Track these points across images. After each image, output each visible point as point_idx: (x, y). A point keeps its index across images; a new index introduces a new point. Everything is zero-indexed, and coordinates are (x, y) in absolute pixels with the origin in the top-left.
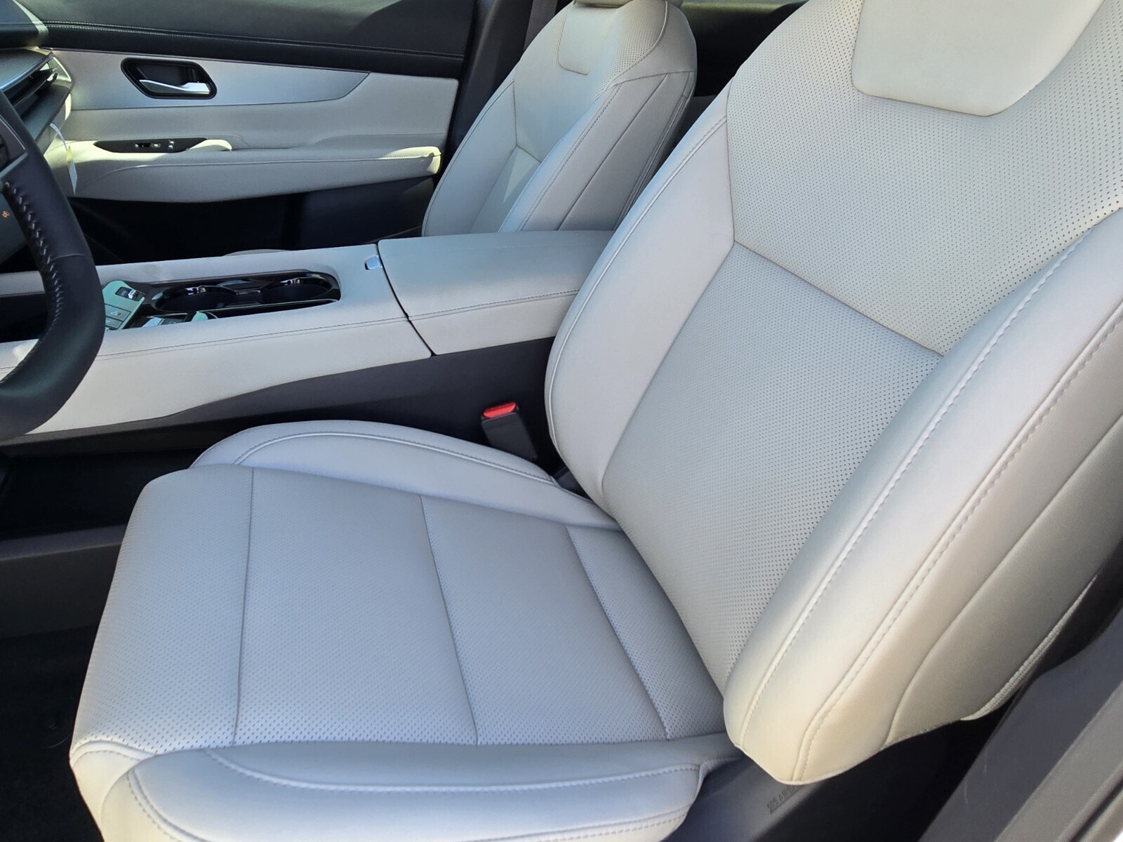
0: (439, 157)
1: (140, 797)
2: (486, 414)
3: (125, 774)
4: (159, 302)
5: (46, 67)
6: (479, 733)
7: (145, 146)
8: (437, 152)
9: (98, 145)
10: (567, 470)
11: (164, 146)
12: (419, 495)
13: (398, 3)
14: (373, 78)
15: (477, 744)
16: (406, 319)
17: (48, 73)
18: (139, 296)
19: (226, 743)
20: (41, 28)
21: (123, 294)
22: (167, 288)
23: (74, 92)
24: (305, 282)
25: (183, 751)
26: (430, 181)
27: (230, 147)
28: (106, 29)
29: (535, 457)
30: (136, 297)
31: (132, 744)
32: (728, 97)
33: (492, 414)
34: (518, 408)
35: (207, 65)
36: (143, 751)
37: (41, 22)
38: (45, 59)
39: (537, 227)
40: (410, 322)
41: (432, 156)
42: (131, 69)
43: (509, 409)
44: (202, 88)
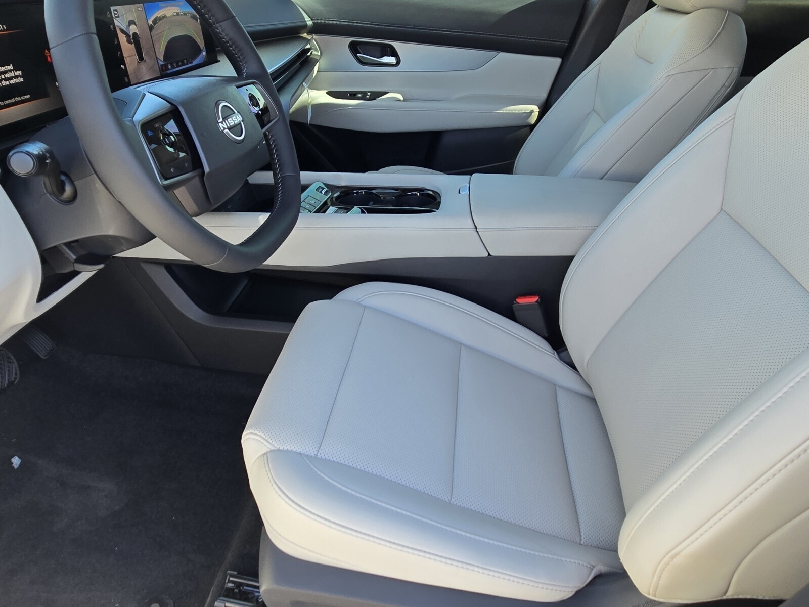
0: (537, 113)
1: (267, 467)
2: (517, 300)
3: (262, 455)
4: (338, 198)
5: (308, 46)
6: (453, 496)
7: (353, 95)
8: (536, 109)
9: (329, 93)
10: (566, 349)
11: (363, 96)
12: (461, 344)
13: (533, 2)
14: (502, 55)
15: (450, 503)
16: (475, 230)
17: (309, 50)
18: (328, 193)
19: (313, 454)
20: (310, 23)
21: (319, 191)
22: (343, 189)
23: (320, 60)
24: (422, 195)
25: (291, 451)
26: (528, 129)
27: (402, 98)
28: (345, 23)
29: (546, 335)
30: (326, 193)
31: (269, 440)
32: (741, 99)
33: (521, 301)
34: (539, 300)
35: (398, 46)
36: (274, 445)
37: (310, 19)
38: (308, 41)
39: (585, 175)
40: (478, 232)
41: (532, 112)
42: (354, 48)
43: (534, 300)
44: (392, 60)
